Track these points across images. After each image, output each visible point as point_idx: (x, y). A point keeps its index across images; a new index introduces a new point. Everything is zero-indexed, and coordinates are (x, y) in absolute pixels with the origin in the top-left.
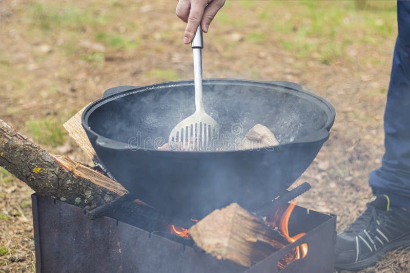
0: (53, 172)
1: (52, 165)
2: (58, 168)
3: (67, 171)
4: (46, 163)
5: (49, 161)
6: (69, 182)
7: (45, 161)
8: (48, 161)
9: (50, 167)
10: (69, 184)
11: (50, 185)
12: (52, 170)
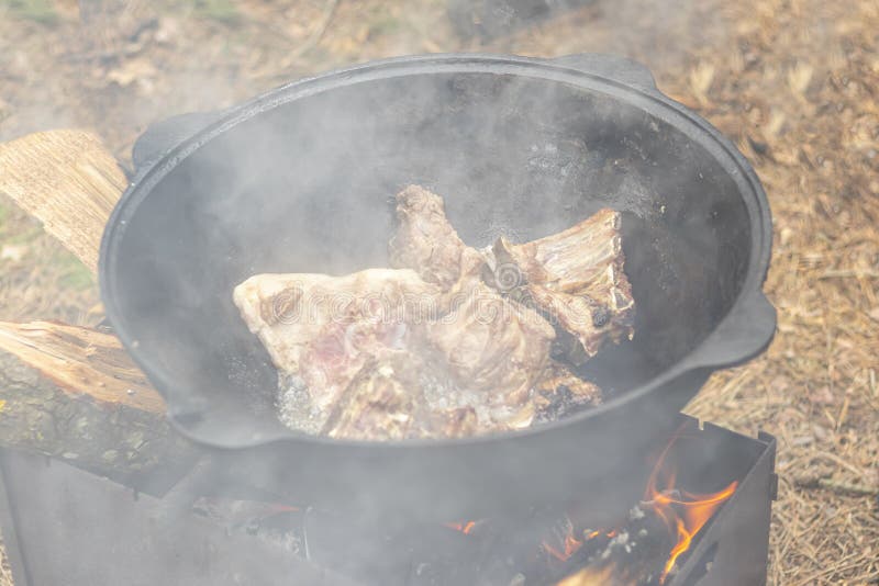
0: (39, 407)
1: (35, 388)
2: (51, 396)
3: (75, 397)
4: (18, 386)
5: (24, 379)
6: (82, 423)
7: (15, 383)
8: (21, 382)
9: (30, 395)
10: (84, 428)
11: (36, 436)
12: (34, 401)
